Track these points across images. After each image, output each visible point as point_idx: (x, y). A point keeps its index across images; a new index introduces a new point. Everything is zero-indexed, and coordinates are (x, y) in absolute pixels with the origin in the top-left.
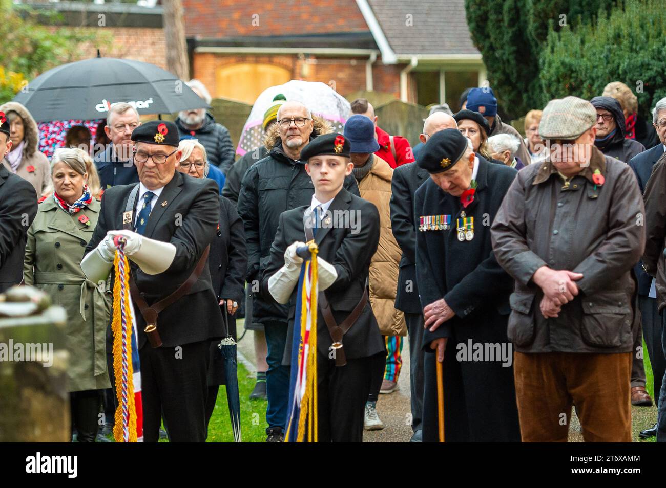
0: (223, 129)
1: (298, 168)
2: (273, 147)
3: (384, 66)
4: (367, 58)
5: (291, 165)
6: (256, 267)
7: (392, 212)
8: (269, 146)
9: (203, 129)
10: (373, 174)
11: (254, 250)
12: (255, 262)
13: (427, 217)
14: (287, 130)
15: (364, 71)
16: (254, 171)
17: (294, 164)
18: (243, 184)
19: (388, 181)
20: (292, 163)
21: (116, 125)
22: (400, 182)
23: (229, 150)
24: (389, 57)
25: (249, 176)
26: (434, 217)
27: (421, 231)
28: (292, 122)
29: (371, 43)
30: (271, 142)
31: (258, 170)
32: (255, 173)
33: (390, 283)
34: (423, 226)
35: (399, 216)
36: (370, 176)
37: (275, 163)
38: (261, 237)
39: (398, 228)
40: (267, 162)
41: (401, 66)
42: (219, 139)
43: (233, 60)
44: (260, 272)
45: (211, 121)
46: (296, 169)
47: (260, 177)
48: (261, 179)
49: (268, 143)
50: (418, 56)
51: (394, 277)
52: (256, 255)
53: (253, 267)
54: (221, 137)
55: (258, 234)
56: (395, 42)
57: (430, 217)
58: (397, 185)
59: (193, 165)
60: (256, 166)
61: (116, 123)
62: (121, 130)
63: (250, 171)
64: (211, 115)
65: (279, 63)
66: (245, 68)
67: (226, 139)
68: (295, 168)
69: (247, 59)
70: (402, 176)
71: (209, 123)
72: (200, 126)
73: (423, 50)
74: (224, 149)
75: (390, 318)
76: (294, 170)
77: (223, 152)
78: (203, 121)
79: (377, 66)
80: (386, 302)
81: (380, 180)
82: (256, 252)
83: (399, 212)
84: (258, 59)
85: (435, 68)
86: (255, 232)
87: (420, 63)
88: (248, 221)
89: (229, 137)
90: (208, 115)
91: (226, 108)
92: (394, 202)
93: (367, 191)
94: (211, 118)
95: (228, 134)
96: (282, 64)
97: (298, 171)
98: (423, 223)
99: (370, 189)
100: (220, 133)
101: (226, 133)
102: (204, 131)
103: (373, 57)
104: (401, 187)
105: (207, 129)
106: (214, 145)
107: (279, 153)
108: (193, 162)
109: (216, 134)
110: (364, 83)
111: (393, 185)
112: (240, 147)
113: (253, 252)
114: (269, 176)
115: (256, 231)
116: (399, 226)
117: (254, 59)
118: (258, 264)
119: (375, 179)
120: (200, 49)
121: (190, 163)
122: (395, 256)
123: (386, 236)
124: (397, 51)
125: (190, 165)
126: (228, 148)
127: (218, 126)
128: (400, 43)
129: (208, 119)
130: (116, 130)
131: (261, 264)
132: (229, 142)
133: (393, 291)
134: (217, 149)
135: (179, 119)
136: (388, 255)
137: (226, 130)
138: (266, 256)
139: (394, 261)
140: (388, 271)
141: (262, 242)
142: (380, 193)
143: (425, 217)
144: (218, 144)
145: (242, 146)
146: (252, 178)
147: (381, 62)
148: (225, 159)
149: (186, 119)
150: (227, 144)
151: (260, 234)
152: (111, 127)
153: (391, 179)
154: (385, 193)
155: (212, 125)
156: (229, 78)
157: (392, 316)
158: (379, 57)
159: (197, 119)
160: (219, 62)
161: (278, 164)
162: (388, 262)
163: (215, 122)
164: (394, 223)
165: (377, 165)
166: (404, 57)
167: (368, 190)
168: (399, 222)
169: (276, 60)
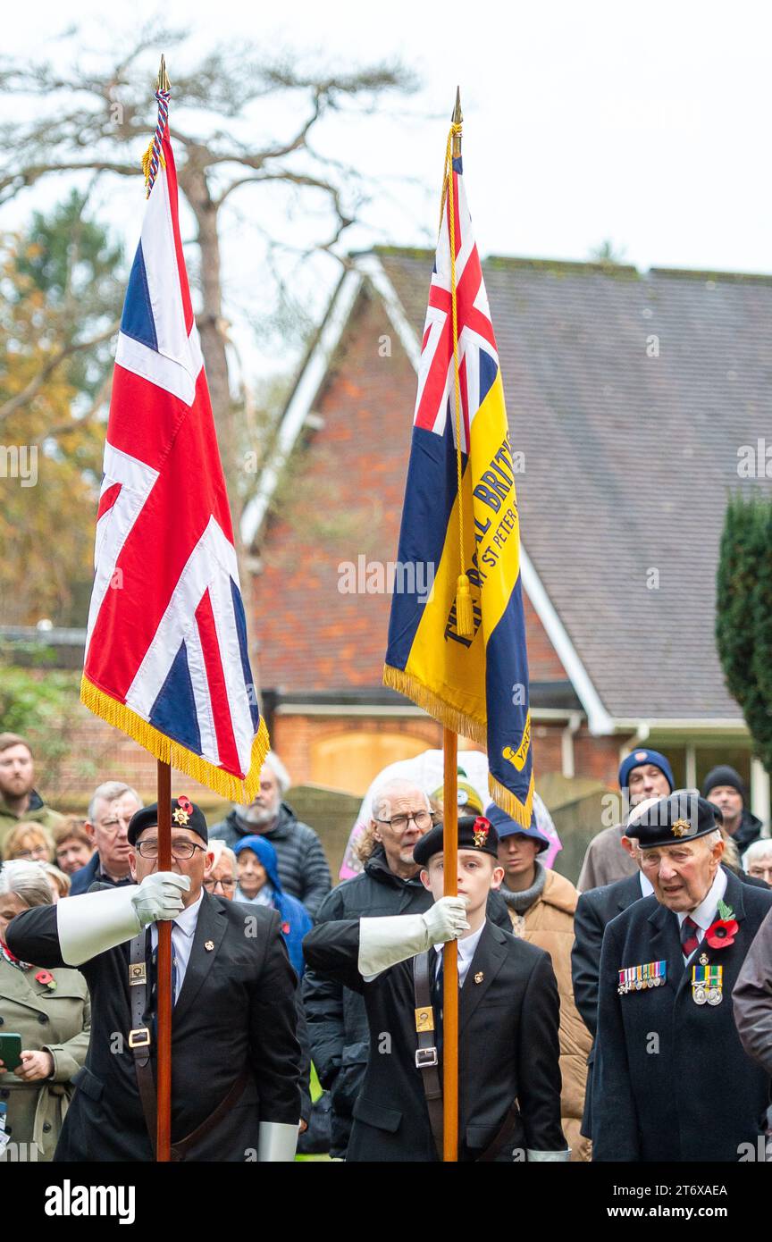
0: (310, 834)
1: (410, 893)
2: (369, 858)
3: (592, 737)
4: (563, 724)
5: (397, 888)
6: (336, 1061)
7: (575, 968)
8: (361, 855)
9: (274, 832)
10: (545, 903)
11: (335, 1032)
12: (333, 1054)
13: (630, 969)
14: (403, 834)
15: (559, 744)
16: (335, 899)
17: (403, 886)
18: (318, 920)
19: (570, 914)
20: (400, 885)
21: (103, 821)
22: (589, 918)
23: (321, 870)
24: (601, 724)
25: (328, 905)
26: (639, 967)
27: (621, 993)
28: (412, 822)
29: (571, 700)
30: (366, 848)
31: (344, 895)
32: (338, 901)
33: (576, 1090)
34: (624, 985)
35: (586, 977)
36: (541, 905)
37: (372, 883)
38: (345, 1011)
39: (584, 996)
40: (359, 884)
41: (622, 738)
42: (301, 849)
43: (339, 727)
44: (343, 1069)
45: (290, 819)
46: (407, 895)
47: (345, 908)
48: (347, 911)
49: (360, 850)
50: (649, 720)
51: (581, 1079)
52: (336, 1041)
53: (331, 1061)
54: (305, 847)
55: (341, 1005)
56: (612, 698)
57: (634, 969)
58: (583, 922)
59: (219, 884)
60: (340, 889)
61: (103, 817)
62: (111, 829)
63: (330, 897)
64: (290, 808)
65: (417, 732)
66: (359, 741)
67: (315, 851)
68: (404, 893)
69: (364, 725)
70: (592, 906)
71: (286, 822)
72: (271, 828)
73: (659, 711)
74: (312, 869)
75: (576, 1152)
76: (403, 896)
77: (309, 875)
78: (274, 819)
79: (581, 737)
80: (569, 1123)
81: (558, 912)
82: (337, 1036)
83: (586, 968)
84: (382, 725)
85: (680, 742)
86: (337, 1002)
87: (653, 734)
88: (325, 982)
89: (319, 846)
90: (284, 808)
91: (316, 802)
92: (578, 951)
93: (535, 932)
94: (289, 813)
95: (319, 842)
96: (423, 734)
97: (410, 899)
98: (623, 980)
99: (541, 928)
100: (303, 841)
101: (315, 839)
102: (276, 835)
103: (575, 723)
104: (590, 927)
105: (282, 833)
106: (292, 860)
107: (377, 867)
108: (219, 879)
109: (297, 841)
110: (558, 766)
111: (577, 923)
112: (347, 866)
113: (332, 1036)
114: (362, 907)
115: (337, 1000)
116: (587, 992)
117: (375, 725)
118: (340, 1056)
119: (549, 910)
120: (285, 709)
121: (214, 878)
122: (584, 1043)
123: (568, 1009)
124: (614, 713)
125: (213, 884)
126: (318, 867)
127: (301, 826)
128: (619, 700)
129: (285, 815)
130: (104, 829)
131: (344, 1057)
132: (320, 855)
133: (580, 1104)
134: (297, 868)
135: (235, 814)
136: (570, 1041)
137: (314, 835)
138: (353, 1043)
139: (581, 1052)
140: (571, 1070)
141: (348, 1020)
142: (557, 935)
143: (626, 970)
144: (299, 859)
145: (350, 864)
146: (332, 910)
147: (588, 731)
148: (315, 886)
149: (246, 815)
150: (317, 859)
151: (345, 1006)
152: (95, 824)
153: (574, 909)
154: (566, 934)
155: (290, 825)
156: (332, 756)
157: (579, 1147)
158: (584, 722)
159: (265, 814)
160: (315, 729)
161: (377, 887)
162: (572, 1054)
163: (295, 821)
164: (578, 988)
165: (553, 886)
166: (626, 723)
167: (537, 930)
168: (585, 987)
169: (412, 727)
